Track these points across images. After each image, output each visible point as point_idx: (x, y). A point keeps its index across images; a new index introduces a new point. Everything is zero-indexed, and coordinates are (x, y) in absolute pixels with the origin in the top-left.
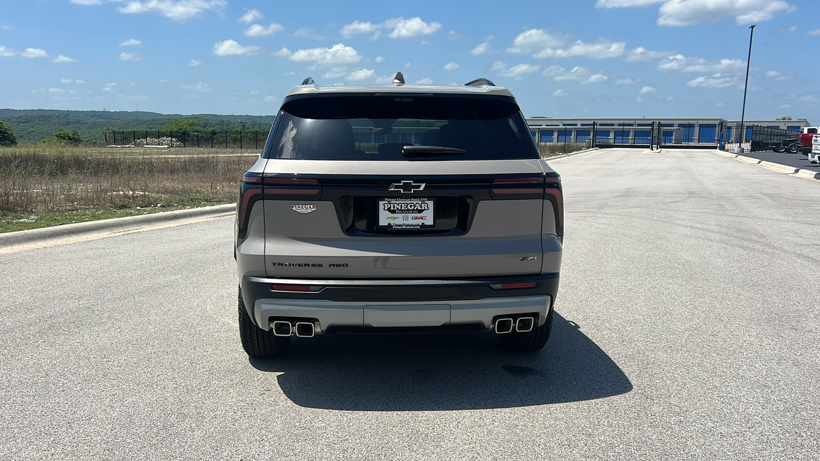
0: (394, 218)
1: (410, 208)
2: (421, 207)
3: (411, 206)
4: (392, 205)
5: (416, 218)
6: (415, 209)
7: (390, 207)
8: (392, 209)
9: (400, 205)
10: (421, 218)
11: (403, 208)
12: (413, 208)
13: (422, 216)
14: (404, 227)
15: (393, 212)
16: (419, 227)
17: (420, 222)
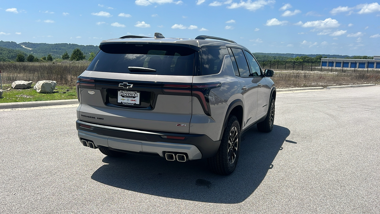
0: (124, 100)
1: (130, 96)
2: (135, 95)
3: (130, 94)
4: (123, 93)
5: (132, 100)
6: (132, 96)
7: (122, 94)
8: (123, 95)
9: (126, 94)
10: (134, 101)
11: (127, 95)
12: (131, 95)
13: (135, 100)
14: (127, 104)
15: (123, 97)
16: (133, 105)
17: (134, 102)
